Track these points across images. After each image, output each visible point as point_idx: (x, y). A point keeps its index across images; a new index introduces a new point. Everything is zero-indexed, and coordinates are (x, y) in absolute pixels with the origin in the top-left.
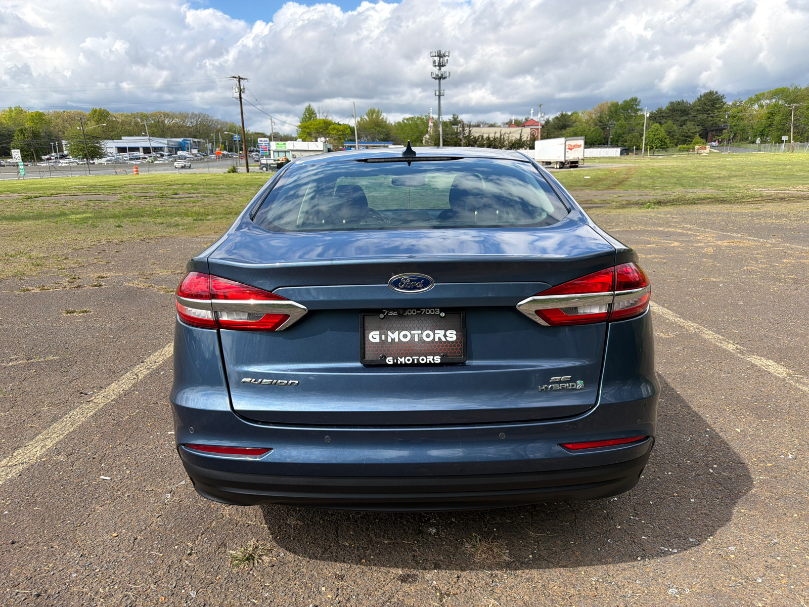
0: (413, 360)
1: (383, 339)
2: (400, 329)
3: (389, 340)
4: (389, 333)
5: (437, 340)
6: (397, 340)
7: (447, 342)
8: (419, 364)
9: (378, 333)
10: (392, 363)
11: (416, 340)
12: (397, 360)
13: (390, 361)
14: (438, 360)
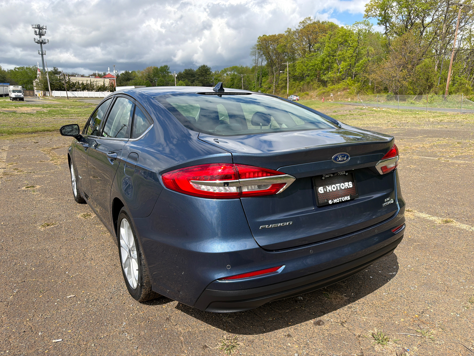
0: (340, 200)
1: (325, 191)
2: (332, 184)
3: (328, 191)
4: (327, 187)
5: (346, 188)
6: (331, 191)
7: (350, 188)
8: (342, 202)
9: (322, 188)
10: (331, 203)
11: (339, 189)
12: (333, 201)
13: (330, 202)
14: (348, 198)
